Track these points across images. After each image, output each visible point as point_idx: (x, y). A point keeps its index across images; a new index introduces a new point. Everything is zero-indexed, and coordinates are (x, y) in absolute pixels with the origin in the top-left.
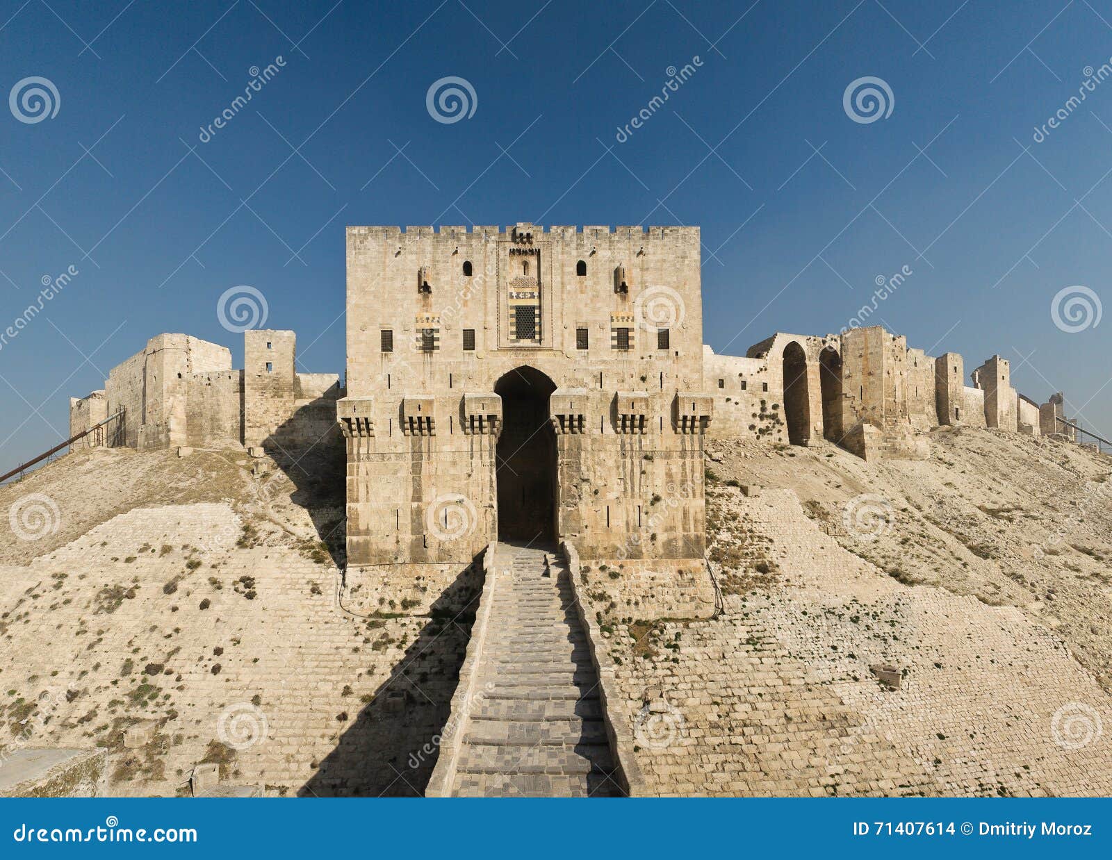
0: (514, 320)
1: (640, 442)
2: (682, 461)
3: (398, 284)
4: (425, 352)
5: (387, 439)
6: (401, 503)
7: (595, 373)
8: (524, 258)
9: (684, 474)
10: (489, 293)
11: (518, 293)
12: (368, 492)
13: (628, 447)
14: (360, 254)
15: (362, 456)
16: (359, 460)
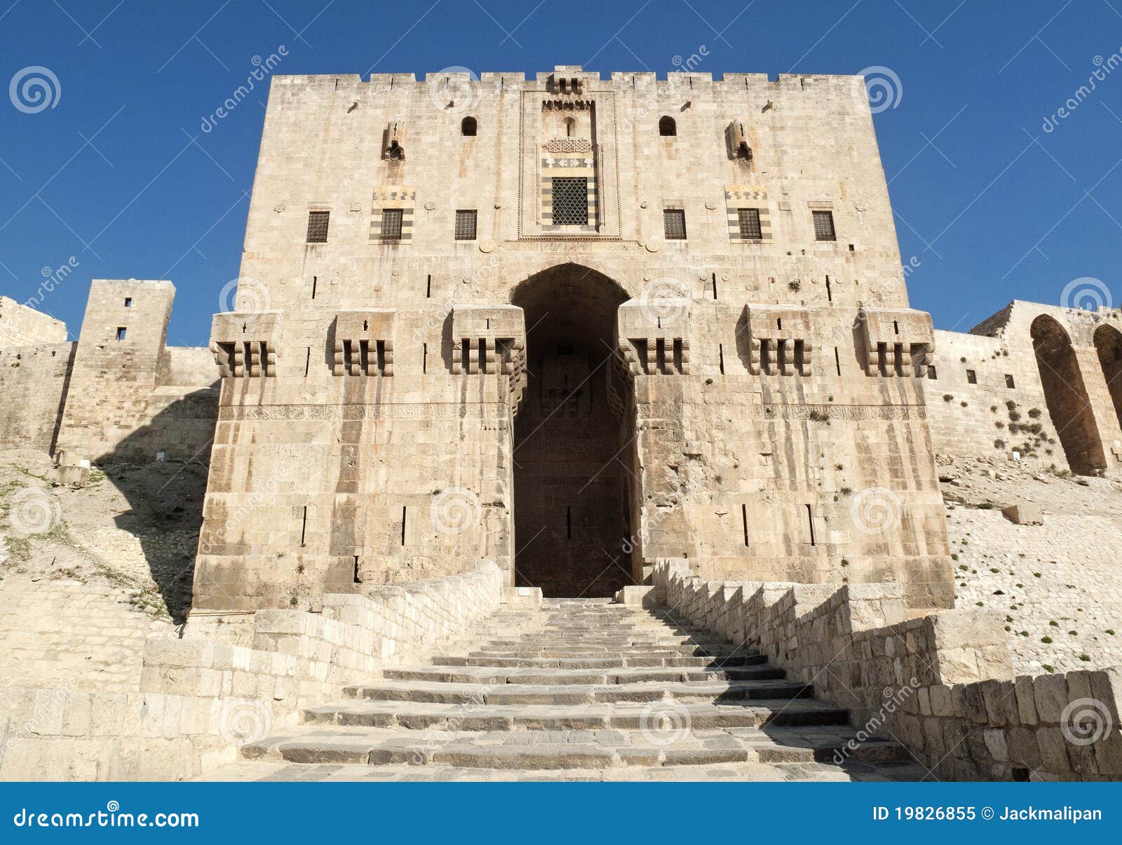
0: (549, 197)
1: (800, 388)
2: (887, 422)
3: (347, 147)
4: (384, 243)
5: (300, 380)
6: (313, 494)
7: (703, 275)
8: (568, 113)
9: (894, 447)
10: (505, 159)
11: (557, 161)
12: (250, 473)
13: (777, 398)
14: (289, 109)
15: (247, 410)
16: (241, 416)
